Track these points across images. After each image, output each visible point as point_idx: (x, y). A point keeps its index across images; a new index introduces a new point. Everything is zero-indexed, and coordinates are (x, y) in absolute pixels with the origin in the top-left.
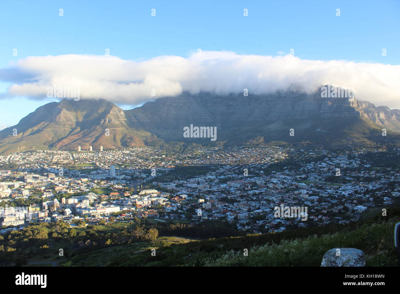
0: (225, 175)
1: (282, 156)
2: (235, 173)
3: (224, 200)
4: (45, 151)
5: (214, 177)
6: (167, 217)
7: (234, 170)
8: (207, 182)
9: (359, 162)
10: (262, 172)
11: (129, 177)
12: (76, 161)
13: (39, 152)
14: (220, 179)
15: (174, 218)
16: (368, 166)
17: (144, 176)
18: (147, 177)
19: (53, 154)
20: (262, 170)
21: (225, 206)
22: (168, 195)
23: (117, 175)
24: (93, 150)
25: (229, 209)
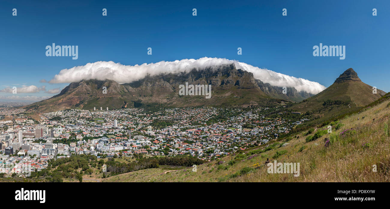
0: (183, 126)
1: (216, 113)
2: (189, 125)
3: (185, 142)
4: (76, 110)
5: (177, 127)
6: (153, 153)
7: (188, 123)
8: (173, 130)
9: (258, 115)
10: (205, 123)
11: (126, 127)
12: (93, 116)
13: (72, 111)
14: (181, 128)
15: (158, 154)
16: (263, 117)
17: (135, 127)
18: (137, 127)
19: (80, 112)
20: (205, 122)
21: (187, 145)
22: (151, 139)
23: (118, 126)
24: (103, 110)
25: (190, 147)
